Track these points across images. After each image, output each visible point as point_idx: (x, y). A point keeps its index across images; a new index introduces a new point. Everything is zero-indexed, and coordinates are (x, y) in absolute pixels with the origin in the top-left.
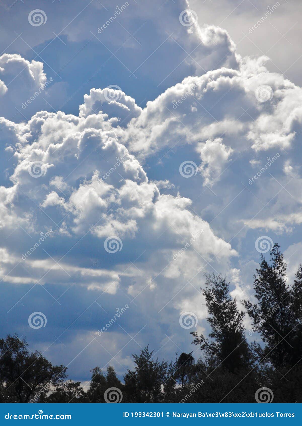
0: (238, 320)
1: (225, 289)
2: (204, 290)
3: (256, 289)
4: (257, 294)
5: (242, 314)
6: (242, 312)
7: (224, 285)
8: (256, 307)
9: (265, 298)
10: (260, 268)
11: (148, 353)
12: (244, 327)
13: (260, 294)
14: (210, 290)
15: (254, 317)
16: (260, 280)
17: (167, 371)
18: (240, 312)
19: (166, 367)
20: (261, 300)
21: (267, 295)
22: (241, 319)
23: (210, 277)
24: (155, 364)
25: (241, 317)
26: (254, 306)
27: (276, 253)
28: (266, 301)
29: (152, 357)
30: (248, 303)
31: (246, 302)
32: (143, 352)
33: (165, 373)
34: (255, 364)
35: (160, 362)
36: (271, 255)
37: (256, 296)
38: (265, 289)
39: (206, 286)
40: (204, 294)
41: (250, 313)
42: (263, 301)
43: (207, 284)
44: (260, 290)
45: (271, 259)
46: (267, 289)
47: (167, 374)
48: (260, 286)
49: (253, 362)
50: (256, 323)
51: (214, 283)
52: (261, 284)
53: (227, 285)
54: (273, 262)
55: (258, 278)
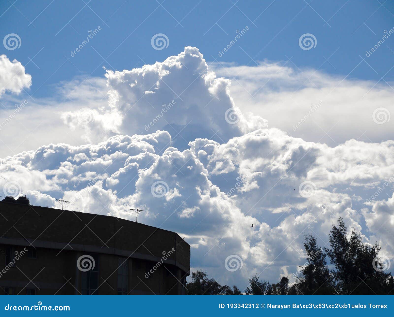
0: (323, 258)
1: (315, 242)
2: (304, 243)
3: (331, 241)
4: (332, 244)
5: (325, 255)
6: (325, 254)
7: (314, 240)
8: (331, 251)
9: (336, 246)
10: (332, 230)
11: (256, 278)
12: (326, 262)
13: (333, 244)
14: (308, 243)
15: (331, 257)
16: (332, 236)
17: (267, 287)
18: (324, 254)
19: (266, 284)
20: (334, 247)
21: (337, 245)
22: (324, 258)
23: (307, 236)
24: (260, 283)
25: (324, 257)
26: (330, 250)
27: (340, 222)
28: (336, 247)
29: (258, 280)
30: (327, 249)
31: (325, 249)
32: (253, 277)
33: (265, 288)
34: (333, 281)
35: (263, 282)
36: (338, 223)
37: (331, 245)
38: (336, 241)
39: (305, 241)
40: (304, 245)
41: (329, 254)
42: (335, 248)
43: (306, 240)
44: (333, 242)
45: (338, 225)
46: (337, 241)
47: (267, 288)
48: (333, 240)
49: (332, 280)
50: (332, 259)
51: (309, 239)
52: (334, 239)
53: (315, 240)
54: (339, 226)
55: (331, 235)
